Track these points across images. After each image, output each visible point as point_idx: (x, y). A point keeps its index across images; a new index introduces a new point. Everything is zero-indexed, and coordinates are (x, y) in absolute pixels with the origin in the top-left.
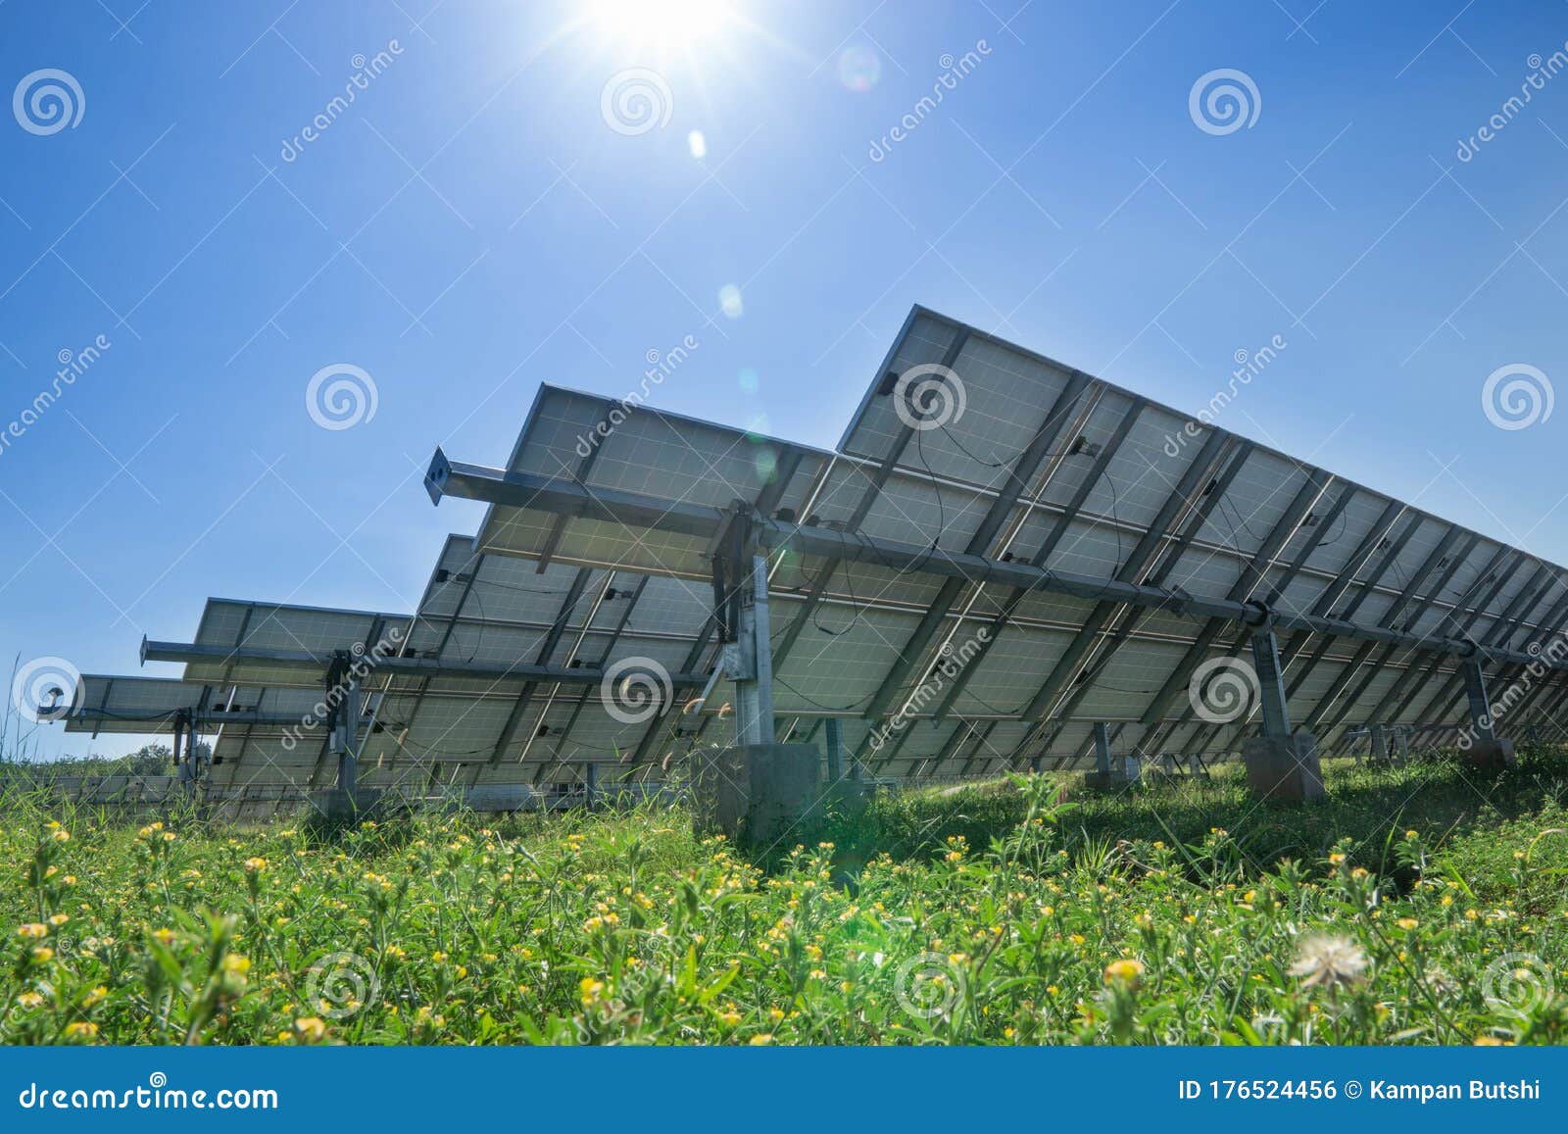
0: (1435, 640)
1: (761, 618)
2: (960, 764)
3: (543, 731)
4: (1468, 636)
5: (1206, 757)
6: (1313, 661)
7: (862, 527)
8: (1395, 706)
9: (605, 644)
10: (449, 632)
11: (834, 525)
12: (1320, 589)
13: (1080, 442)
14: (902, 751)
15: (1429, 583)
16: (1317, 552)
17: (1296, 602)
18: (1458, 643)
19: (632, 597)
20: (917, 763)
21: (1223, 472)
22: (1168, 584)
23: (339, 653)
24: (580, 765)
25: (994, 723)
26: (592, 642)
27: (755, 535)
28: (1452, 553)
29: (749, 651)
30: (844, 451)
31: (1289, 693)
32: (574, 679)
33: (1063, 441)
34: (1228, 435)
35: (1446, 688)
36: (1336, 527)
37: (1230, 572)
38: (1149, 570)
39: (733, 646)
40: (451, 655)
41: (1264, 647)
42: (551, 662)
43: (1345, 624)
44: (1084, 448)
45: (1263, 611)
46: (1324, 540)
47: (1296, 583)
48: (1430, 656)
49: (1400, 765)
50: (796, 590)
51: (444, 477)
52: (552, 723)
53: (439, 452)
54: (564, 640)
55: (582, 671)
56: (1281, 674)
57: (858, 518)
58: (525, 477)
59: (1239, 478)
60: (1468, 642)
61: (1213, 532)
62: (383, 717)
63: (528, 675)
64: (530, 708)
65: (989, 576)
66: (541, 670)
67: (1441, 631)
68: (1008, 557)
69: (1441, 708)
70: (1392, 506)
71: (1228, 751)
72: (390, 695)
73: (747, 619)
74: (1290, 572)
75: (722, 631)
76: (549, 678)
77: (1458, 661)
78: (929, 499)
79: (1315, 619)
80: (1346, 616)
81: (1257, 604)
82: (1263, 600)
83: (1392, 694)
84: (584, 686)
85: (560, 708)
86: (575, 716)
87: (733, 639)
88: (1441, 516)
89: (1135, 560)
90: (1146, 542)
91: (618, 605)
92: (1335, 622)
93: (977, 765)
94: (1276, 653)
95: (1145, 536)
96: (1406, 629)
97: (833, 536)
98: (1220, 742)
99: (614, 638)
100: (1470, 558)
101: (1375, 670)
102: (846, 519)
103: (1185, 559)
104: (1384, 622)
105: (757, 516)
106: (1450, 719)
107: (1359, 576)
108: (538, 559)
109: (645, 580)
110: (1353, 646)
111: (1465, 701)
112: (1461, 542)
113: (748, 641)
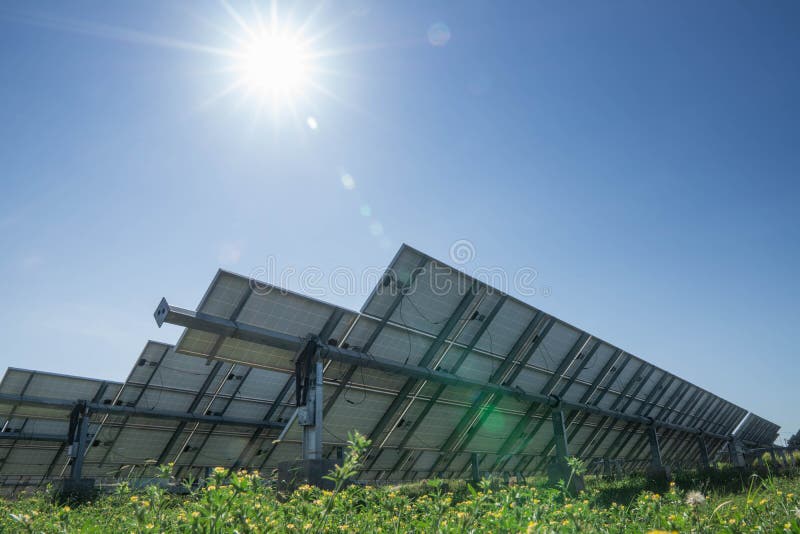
0: (636, 416)
1: (318, 394)
2: (402, 474)
3: (187, 449)
4: (649, 416)
5: (525, 474)
6: (580, 425)
7: (370, 350)
8: (617, 449)
9: (226, 403)
10: (142, 393)
11: (356, 348)
12: (583, 390)
13: (476, 313)
14: (374, 466)
15: (632, 390)
16: (583, 372)
17: (573, 395)
18: (646, 419)
19: (242, 379)
20: (380, 472)
21: (541, 331)
22: (514, 385)
23: (80, 401)
24: (201, 468)
25: (422, 452)
26: (218, 402)
27: (318, 352)
28: (644, 374)
29: (312, 410)
30: (364, 313)
31: (569, 440)
32: (207, 421)
33: (468, 313)
34: (545, 314)
35: (641, 440)
36: (592, 360)
37: (542, 380)
38: (505, 378)
39: (303, 408)
40: (142, 405)
41: (558, 418)
42: (196, 411)
43: (595, 408)
44: (478, 317)
45: (557, 401)
46: (587, 366)
47: (573, 387)
48: (632, 424)
49: (619, 479)
50: (335, 381)
51: (165, 314)
52: (192, 445)
53: (164, 300)
54: (204, 400)
55: (212, 417)
56: (565, 431)
57: (368, 346)
58: (205, 315)
59: (548, 335)
60: (650, 418)
61: (535, 361)
62: (101, 438)
63: (182, 418)
64: (182, 436)
65: (430, 378)
66: (190, 415)
67: (638, 412)
68: (438, 369)
69: (637, 451)
70: (617, 351)
71: (536, 470)
72: (106, 426)
73: (311, 394)
74: (570, 381)
75: (298, 399)
76: (194, 420)
77: (645, 427)
78: (404, 338)
79: (581, 405)
80: (595, 404)
81: (555, 396)
82: (557, 394)
83: (616, 443)
84: (212, 425)
85: (197, 437)
86: (205, 441)
87: (304, 404)
88: (639, 357)
89: (499, 373)
90: (504, 363)
91: (234, 383)
92: (590, 406)
93: (410, 475)
94: (563, 421)
95: (504, 361)
96: (622, 411)
97: (355, 354)
98: (532, 465)
99: (231, 400)
100: (651, 378)
101: (608, 431)
102: (363, 345)
103: (523, 372)
104: (613, 406)
105: (320, 343)
106: (642, 456)
107: (601, 385)
108: (207, 358)
109: (250, 369)
110: (598, 419)
111: (649, 446)
112: (648, 370)
113: (311, 405)
